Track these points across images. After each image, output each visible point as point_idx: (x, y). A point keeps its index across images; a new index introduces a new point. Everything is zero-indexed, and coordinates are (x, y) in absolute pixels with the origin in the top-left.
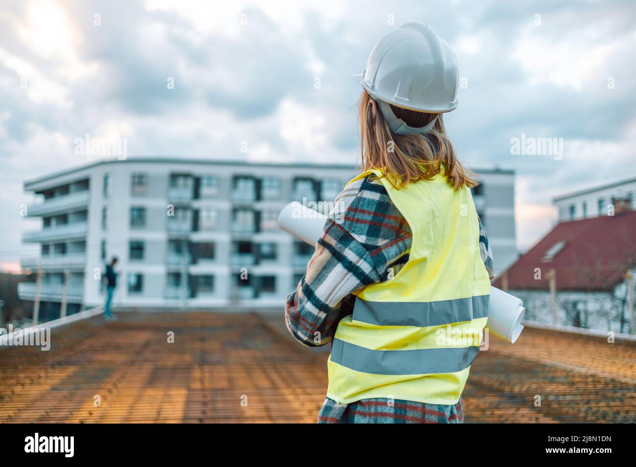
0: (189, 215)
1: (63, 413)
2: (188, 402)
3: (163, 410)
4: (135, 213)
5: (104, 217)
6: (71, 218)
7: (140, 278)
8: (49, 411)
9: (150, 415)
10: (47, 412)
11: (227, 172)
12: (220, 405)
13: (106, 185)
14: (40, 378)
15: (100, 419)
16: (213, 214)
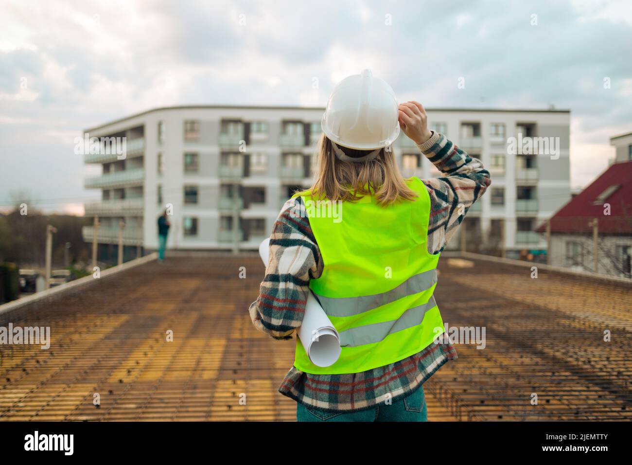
0: (240, 160)
1: (112, 362)
2: (226, 353)
3: (202, 360)
4: (189, 159)
5: (159, 164)
6: (128, 165)
7: (195, 222)
8: (101, 359)
9: (190, 365)
10: (99, 361)
11: (277, 117)
12: (255, 356)
13: (160, 132)
14: (96, 326)
15: (145, 368)
16: (263, 159)
